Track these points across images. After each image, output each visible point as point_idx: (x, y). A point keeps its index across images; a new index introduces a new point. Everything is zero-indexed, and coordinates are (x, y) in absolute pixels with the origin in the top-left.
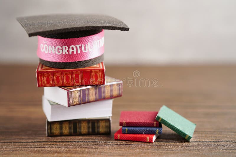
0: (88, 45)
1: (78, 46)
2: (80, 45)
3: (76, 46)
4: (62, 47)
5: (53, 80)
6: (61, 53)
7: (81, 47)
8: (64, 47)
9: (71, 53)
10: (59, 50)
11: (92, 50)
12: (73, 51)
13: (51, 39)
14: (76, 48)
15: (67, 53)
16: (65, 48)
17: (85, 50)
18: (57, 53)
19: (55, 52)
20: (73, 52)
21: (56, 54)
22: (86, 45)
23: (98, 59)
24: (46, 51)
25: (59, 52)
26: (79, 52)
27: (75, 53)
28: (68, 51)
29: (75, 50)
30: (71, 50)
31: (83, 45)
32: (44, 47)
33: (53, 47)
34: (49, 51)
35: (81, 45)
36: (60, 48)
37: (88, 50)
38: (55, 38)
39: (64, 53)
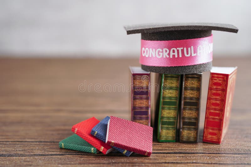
0: (191, 48)
1: (180, 49)
2: (182, 48)
3: (178, 49)
4: (162, 50)
5: (217, 89)
6: (161, 56)
7: (183, 51)
8: (164, 49)
9: (171, 57)
10: (160, 53)
11: (195, 54)
12: (174, 54)
13: (152, 41)
14: (178, 51)
15: (168, 57)
16: (166, 51)
17: (187, 54)
18: (158, 56)
19: (155, 55)
20: (174, 56)
21: (156, 57)
22: (189, 49)
23: (203, 67)
24: (147, 54)
25: (159, 55)
26: (180, 56)
27: (176, 56)
28: (169, 54)
29: (176, 54)
30: (172, 54)
31: (185, 49)
32: (145, 51)
33: (154, 50)
34: (149, 54)
35: (184, 49)
36: (161, 50)
37: (191, 54)
38: (156, 40)
39: (164, 57)
